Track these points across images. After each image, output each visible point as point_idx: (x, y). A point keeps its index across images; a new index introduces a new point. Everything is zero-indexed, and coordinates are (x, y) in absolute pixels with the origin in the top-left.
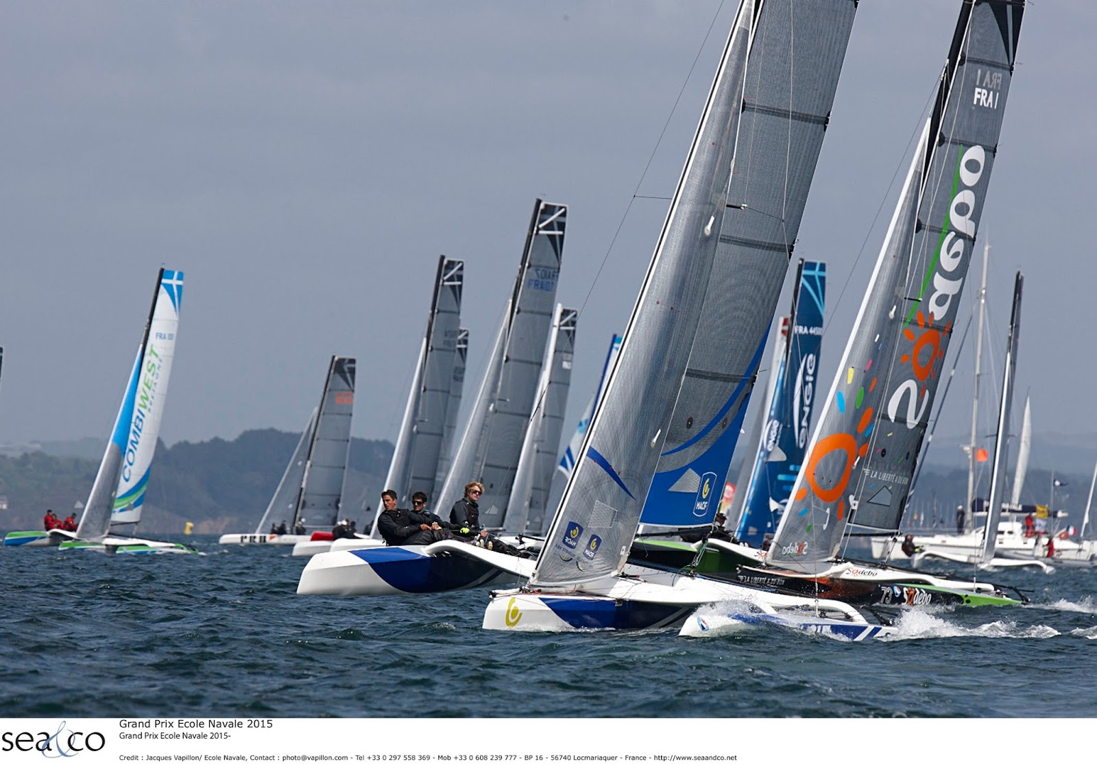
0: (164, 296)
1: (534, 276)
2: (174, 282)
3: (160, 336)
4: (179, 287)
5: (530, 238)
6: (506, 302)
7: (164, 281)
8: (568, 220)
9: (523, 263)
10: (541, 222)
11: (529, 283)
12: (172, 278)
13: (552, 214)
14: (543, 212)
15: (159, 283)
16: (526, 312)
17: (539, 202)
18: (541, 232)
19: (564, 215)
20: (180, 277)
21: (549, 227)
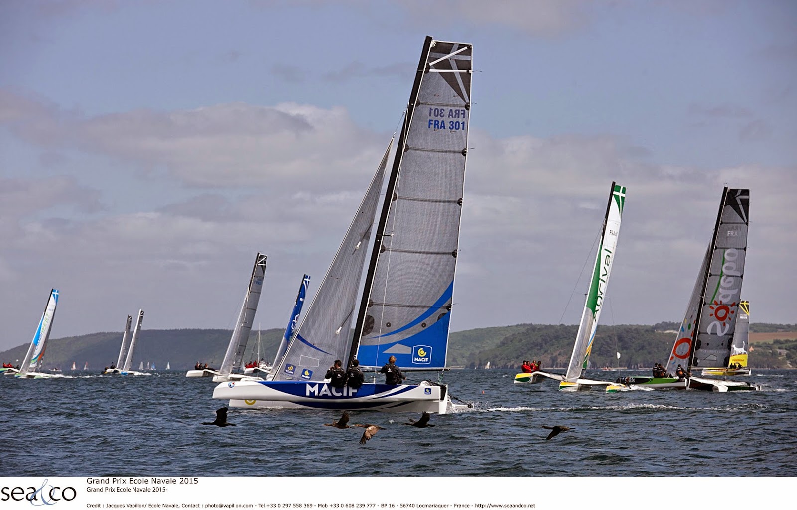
0: (52, 297)
1: (256, 279)
2: (56, 293)
3: (50, 310)
4: (57, 295)
5: (255, 266)
6: (247, 288)
7: (53, 293)
8: (267, 261)
9: (252, 275)
10: (259, 261)
11: (254, 281)
12: (55, 292)
13: (262, 258)
14: (260, 257)
15: (51, 293)
16: (253, 292)
17: (258, 254)
18: (259, 264)
19: (266, 259)
20: (58, 292)
21: (261, 263)
